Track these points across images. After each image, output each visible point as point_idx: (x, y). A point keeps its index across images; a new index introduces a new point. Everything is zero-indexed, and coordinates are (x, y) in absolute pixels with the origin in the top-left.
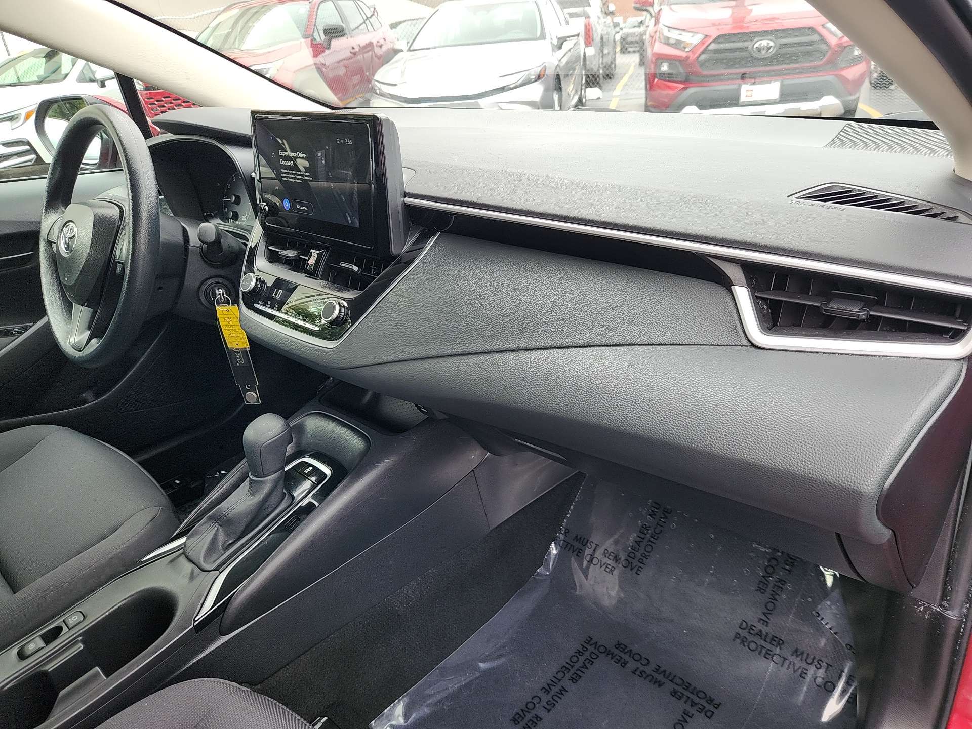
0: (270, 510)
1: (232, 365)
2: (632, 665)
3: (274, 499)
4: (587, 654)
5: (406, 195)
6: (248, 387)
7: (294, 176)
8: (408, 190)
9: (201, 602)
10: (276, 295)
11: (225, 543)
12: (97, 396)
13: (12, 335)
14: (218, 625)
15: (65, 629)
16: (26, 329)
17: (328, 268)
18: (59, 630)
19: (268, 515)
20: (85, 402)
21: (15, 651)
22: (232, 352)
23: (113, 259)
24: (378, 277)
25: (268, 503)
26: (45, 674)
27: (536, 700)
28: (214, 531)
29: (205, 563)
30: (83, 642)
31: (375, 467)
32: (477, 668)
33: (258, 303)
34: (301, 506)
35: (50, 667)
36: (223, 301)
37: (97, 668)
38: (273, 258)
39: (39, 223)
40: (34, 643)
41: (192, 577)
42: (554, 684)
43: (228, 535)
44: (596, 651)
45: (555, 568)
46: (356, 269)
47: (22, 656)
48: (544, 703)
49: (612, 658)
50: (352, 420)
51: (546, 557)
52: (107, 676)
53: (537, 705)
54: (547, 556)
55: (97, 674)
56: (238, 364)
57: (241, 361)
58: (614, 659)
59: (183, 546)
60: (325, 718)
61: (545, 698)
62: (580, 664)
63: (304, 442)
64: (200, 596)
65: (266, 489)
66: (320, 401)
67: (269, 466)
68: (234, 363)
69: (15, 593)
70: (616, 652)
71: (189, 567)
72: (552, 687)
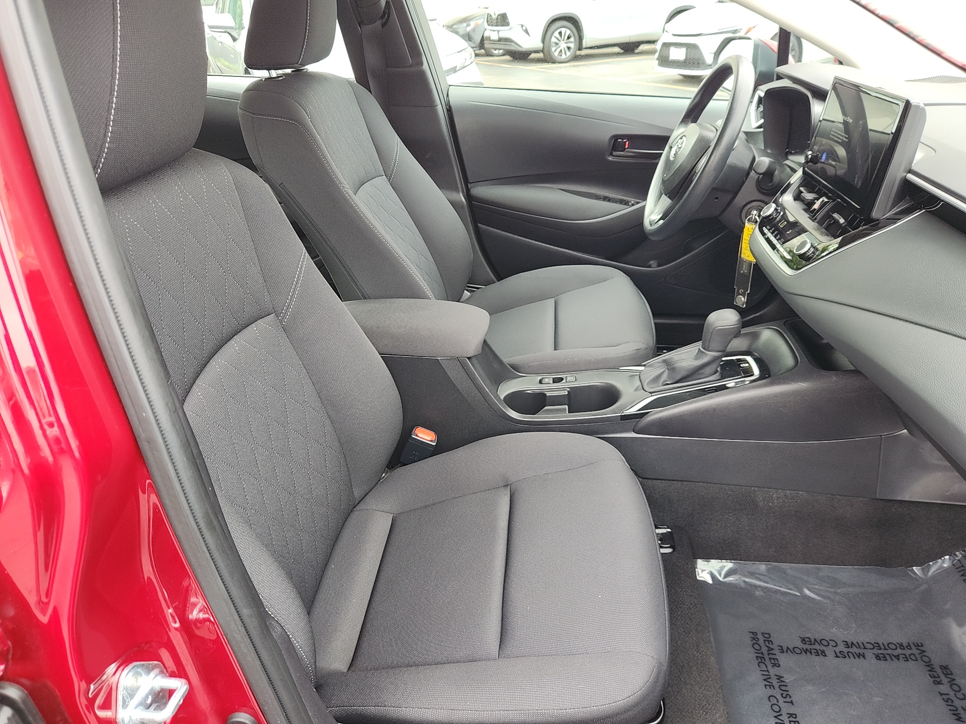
0: (703, 376)
1: (738, 270)
2: (945, 688)
3: (708, 370)
4: (908, 652)
5: (910, 171)
6: (741, 291)
7: (838, 136)
8: (914, 167)
9: (632, 405)
10: (781, 224)
11: (665, 381)
12: (659, 266)
13: (628, 205)
14: (634, 424)
15: (564, 381)
16: (638, 203)
17: (828, 216)
18: (562, 379)
19: (700, 379)
20: (650, 267)
21: (540, 378)
22: (742, 260)
23: (694, 170)
24: (852, 232)
25: (703, 371)
26: (545, 395)
27: (832, 643)
28: (662, 371)
29: (647, 385)
30: (568, 392)
31: (788, 383)
32: (801, 591)
33: (766, 227)
34: (725, 384)
35: (548, 394)
36: (753, 220)
37: (567, 407)
38: (798, 197)
39: (672, 131)
40: (548, 379)
41: (636, 390)
42: (858, 647)
43: (669, 377)
44: (918, 657)
45: (933, 577)
46: (842, 221)
47: (541, 382)
48: (837, 650)
49: (930, 671)
50: (797, 345)
51: (931, 563)
52: (569, 412)
53: (830, 646)
54: (933, 564)
55: (565, 409)
56: (742, 272)
57: (744, 270)
58: (931, 673)
59: (640, 372)
60: (669, 530)
61: (841, 647)
62: (896, 653)
63: (754, 346)
64: (634, 401)
65: (705, 359)
66: (784, 324)
67: (715, 344)
68: (740, 270)
69: (555, 350)
70: (939, 671)
71: (639, 383)
72: (854, 646)
